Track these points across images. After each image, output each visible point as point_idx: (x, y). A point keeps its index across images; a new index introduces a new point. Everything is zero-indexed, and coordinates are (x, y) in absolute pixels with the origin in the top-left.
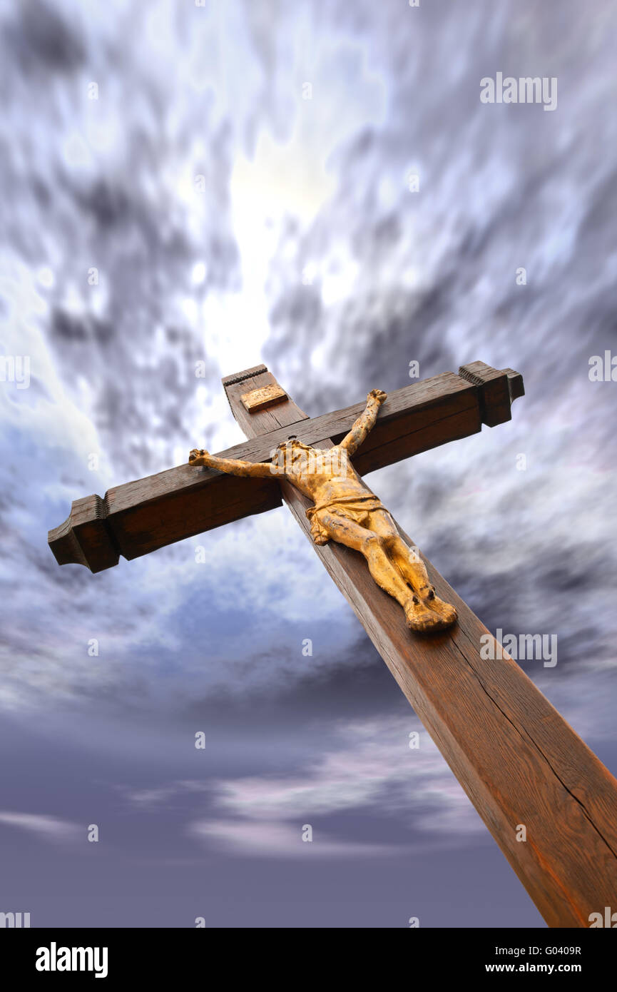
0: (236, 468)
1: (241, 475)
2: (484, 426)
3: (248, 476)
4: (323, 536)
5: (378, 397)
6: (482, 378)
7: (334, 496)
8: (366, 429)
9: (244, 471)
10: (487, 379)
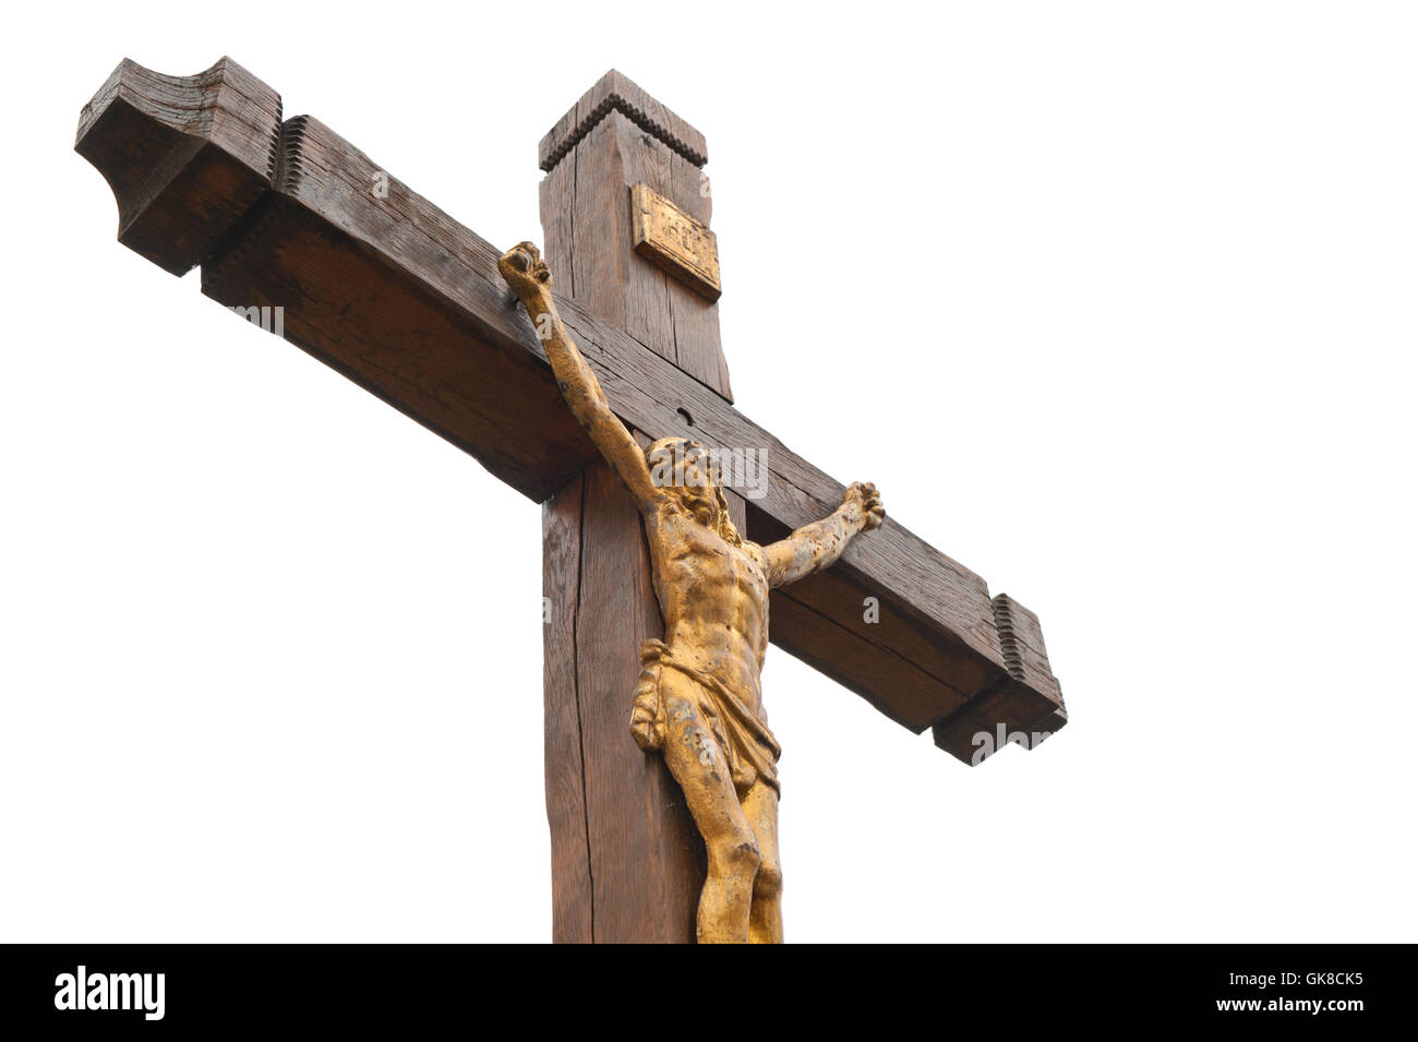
0: (583, 389)
1: (576, 410)
2: (929, 733)
3: (587, 427)
4: (656, 732)
5: (870, 513)
6: (1024, 667)
7: (720, 673)
8: (818, 564)
9: (591, 411)
10: (1032, 680)
